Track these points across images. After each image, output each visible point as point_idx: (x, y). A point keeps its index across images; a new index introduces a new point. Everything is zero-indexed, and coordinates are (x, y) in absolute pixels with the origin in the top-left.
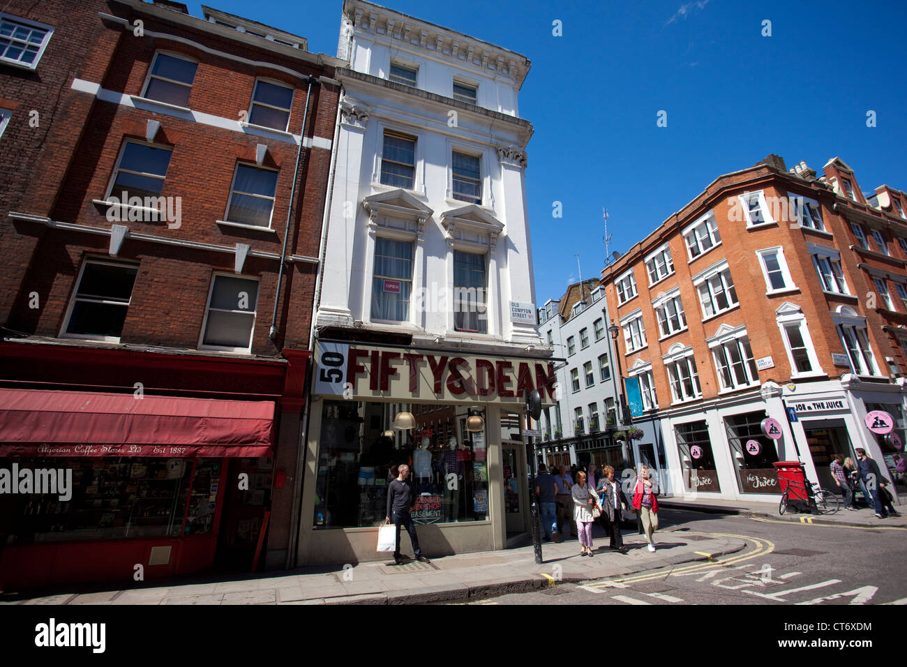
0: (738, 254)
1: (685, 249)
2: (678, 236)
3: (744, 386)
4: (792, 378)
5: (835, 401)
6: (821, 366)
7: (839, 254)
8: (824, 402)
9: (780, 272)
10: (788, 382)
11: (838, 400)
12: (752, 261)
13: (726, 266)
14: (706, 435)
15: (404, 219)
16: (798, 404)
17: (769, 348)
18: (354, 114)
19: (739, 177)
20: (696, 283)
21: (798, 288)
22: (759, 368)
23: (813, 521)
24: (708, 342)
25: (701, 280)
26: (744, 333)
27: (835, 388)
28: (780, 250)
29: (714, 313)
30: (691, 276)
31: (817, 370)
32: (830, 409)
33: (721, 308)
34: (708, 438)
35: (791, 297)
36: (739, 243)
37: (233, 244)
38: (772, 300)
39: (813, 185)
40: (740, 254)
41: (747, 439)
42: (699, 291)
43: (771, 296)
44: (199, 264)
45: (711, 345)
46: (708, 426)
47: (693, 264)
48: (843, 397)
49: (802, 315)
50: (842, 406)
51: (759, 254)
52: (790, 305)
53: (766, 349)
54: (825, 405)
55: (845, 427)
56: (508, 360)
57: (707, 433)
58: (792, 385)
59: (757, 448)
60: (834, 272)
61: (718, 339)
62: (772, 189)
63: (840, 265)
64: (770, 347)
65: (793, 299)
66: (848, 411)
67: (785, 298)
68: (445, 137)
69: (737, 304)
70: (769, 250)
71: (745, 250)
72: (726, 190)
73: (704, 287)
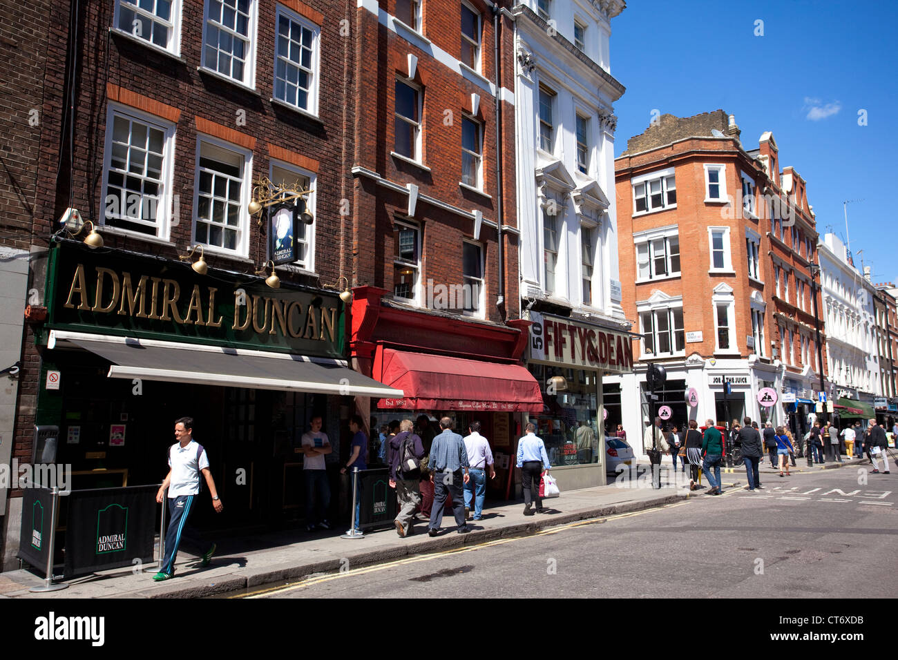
0: (692, 225)
1: (632, 199)
2: (627, 183)
3: (667, 355)
4: (714, 353)
5: (742, 377)
6: (738, 346)
7: (760, 239)
8: (735, 377)
9: (722, 252)
10: (711, 357)
11: (744, 377)
12: (704, 236)
13: (675, 233)
14: (618, 399)
15: (555, 190)
16: (716, 377)
17: (701, 324)
18: (527, 63)
19: (708, 143)
20: (637, 240)
21: (734, 272)
22: (688, 339)
23: (735, 471)
24: (637, 306)
25: (644, 239)
26: (679, 304)
27: (743, 366)
28: (728, 231)
29: (651, 277)
30: (633, 232)
31: (733, 349)
32: (738, 383)
33: (657, 273)
34: (619, 401)
35: (727, 278)
36: (696, 214)
37: (470, 209)
38: (712, 278)
39: (754, 163)
40: (694, 226)
41: (661, 405)
42: (637, 249)
43: (712, 275)
44: (456, 229)
45: (640, 309)
46: (621, 389)
47: (637, 220)
48: (747, 374)
49: (733, 297)
50: (746, 382)
51: (710, 230)
52: (724, 286)
53: (698, 323)
54: (735, 380)
55: (744, 399)
56: (612, 333)
57: (620, 396)
58: (713, 360)
59: (669, 413)
60: (754, 258)
61: (649, 304)
62: (732, 166)
63: (758, 250)
64: (702, 322)
65: (729, 281)
66: (748, 387)
67: (722, 278)
68: (572, 95)
69: (678, 274)
70: (718, 228)
71: (699, 223)
72: (695, 155)
73: (643, 247)
